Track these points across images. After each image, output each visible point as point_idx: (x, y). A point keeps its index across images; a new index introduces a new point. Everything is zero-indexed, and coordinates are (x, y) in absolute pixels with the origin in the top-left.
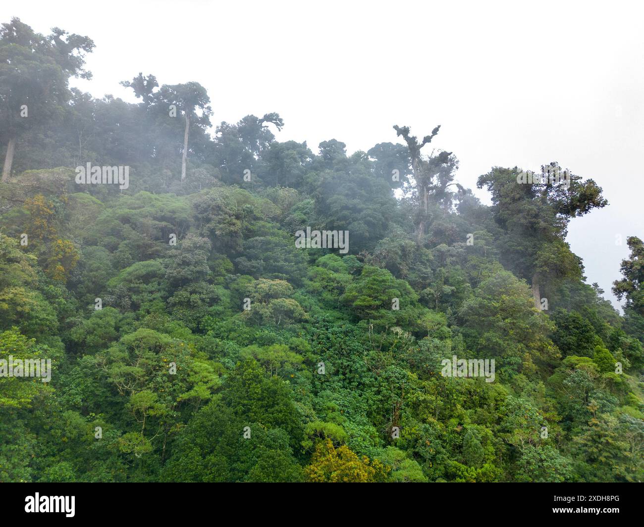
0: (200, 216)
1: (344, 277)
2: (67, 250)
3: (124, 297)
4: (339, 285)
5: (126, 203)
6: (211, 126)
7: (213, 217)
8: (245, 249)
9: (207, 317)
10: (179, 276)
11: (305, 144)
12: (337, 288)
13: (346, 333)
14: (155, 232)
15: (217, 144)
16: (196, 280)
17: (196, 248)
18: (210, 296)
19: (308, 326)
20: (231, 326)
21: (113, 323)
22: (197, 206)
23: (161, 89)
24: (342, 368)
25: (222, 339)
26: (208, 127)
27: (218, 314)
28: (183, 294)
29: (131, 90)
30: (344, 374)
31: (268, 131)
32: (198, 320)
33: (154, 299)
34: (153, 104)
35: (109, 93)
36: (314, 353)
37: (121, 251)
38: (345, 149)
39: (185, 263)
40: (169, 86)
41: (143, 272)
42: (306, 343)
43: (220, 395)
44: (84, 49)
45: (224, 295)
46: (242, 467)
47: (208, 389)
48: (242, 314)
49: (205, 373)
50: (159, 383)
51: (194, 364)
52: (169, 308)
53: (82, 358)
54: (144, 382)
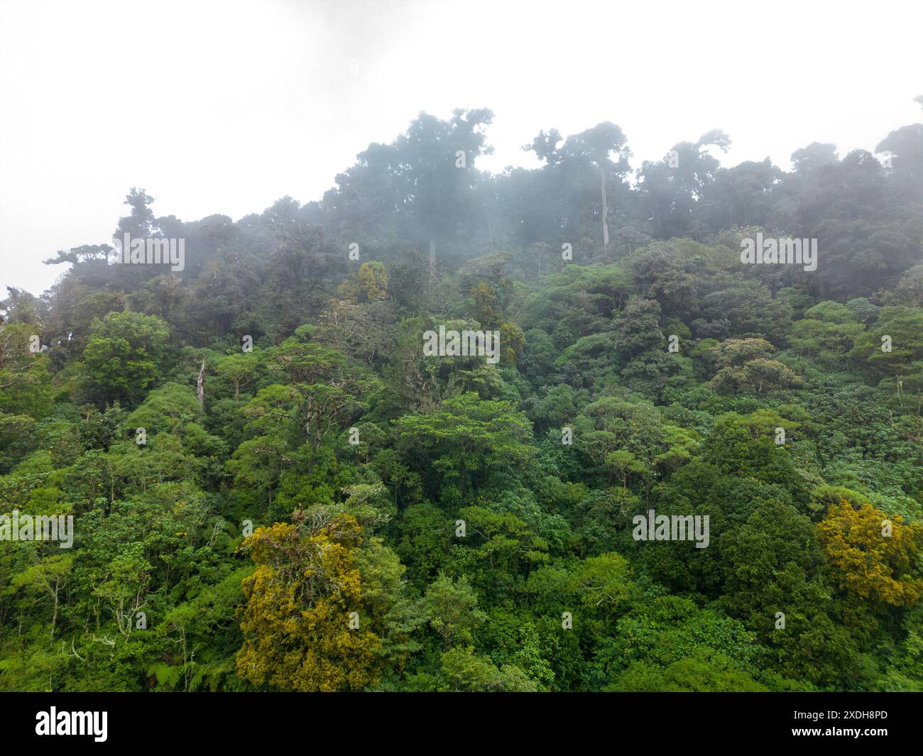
0: (642, 277)
1: (850, 327)
2: (513, 333)
3: (575, 374)
4: (844, 338)
5: (554, 280)
6: (631, 171)
7: (658, 274)
8: (702, 309)
9: (668, 388)
10: (629, 344)
11: (768, 162)
12: (842, 343)
13: (861, 397)
14: (591, 306)
15: (640, 192)
16: (649, 348)
17: (644, 312)
18: (668, 363)
19: (802, 393)
20: (698, 395)
21: (570, 398)
22: (637, 267)
23: (567, 142)
24: (859, 438)
25: (691, 409)
26: (628, 173)
27: (680, 384)
28: (638, 364)
29: (533, 152)
30: (863, 445)
32: (658, 392)
33: (606, 373)
34: (558, 163)
35: (508, 165)
36: (815, 421)
37: (561, 330)
38: (835, 153)
39: (636, 330)
40: (575, 136)
41: (590, 346)
42: (803, 410)
43: (700, 457)
44: (485, 122)
45: (684, 363)
46: (738, 516)
47: (687, 449)
48: (710, 383)
49: (680, 435)
50: (632, 445)
51: (665, 427)
52: (625, 381)
53: (549, 431)
54: (618, 445)
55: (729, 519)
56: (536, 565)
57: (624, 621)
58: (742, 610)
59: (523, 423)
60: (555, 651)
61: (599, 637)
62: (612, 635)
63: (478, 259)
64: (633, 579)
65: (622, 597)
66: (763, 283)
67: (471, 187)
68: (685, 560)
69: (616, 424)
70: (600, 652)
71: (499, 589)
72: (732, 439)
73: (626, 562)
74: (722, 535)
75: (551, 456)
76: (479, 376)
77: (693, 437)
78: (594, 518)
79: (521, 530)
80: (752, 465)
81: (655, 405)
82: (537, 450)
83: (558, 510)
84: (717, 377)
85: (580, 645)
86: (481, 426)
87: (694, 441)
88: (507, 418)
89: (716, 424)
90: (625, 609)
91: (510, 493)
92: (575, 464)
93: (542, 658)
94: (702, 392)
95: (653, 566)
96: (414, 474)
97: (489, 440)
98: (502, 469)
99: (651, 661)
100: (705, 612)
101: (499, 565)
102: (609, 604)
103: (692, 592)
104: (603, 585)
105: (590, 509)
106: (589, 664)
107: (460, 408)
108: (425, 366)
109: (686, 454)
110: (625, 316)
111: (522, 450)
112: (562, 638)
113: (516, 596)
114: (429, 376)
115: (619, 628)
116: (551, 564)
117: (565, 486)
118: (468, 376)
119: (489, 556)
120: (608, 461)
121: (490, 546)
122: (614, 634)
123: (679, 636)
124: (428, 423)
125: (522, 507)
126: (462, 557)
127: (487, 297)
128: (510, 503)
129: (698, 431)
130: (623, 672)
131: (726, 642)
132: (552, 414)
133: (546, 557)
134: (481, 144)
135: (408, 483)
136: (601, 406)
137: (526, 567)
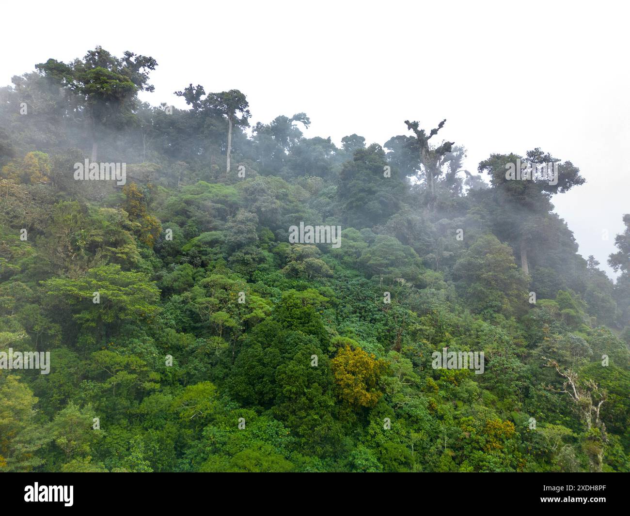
0: (249, 197)
1: (362, 244)
2: (154, 223)
3: (196, 257)
4: (357, 250)
5: (189, 190)
6: (249, 126)
7: (259, 197)
8: (283, 223)
9: (257, 272)
10: (236, 241)
11: (329, 140)
12: (356, 253)
13: (362, 285)
14: (213, 212)
15: (253, 142)
16: (248, 244)
17: (248, 221)
18: (259, 256)
19: (332, 280)
20: (275, 277)
21: (191, 274)
22: (246, 190)
23: (208, 97)
24: (358, 308)
25: (269, 286)
26: (247, 127)
27: (264, 270)
28: (239, 254)
29: (183, 98)
30: (360, 313)
31: (297, 129)
32: (250, 274)
33: (218, 258)
34: (201, 110)
35: (164, 102)
36: (337, 297)
37: (190, 226)
38: (364, 143)
39: (240, 232)
40: (214, 94)
41: (209, 239)
42: (331, 291)
43: (271, 317)
44: (149, 67)
45: (269, 256)
46: (289, 355)
47: (263, 312)
48: (283, 270)
49: (260, 302)
50: (229, 308)
51: (252, 297)
52: (229, 264)
53: (172, 297)
54: (220, 308)
55: (283, 358)
56: (149, 393)
57: (208, 429)
58: (284, 415)
59: (153, 290)
60: (155, 454)
61: (189, 441)
62: (199, 439)
63: (132, 165)
64: (218, 399)
65: (209, 412)
66: (319, 212)
67: (133, 111)
68: (253, 385)
69: (221, 293)
70: (188, 452)
71: (117, 412)
72: (291, 306)
73: (215, 387)
74: (278, 367)
75: (171, 314)
76: (122, 253)
77: (268, 304)
78: (196, 358)
79: (140, 367)
80: (301, 323)
81: (248, 282)
82: (161, 310)
83: (171, 352)
84: (287, 267)
85: (175, 447)
86: (120, 290)
87: (269, 307)
88: (141, 285)
89: (283, 297)
90: (210, 420)
91: (136, 340)
92: (188, 320)
93: (145, 459)
94: (277, 276)
95: (233, 390)
96: (56, 325)
97: (124, 301)
98: (133, 323)
99: (222, 454)
100: (262, 418)
101: (120, 394)
102: (199, 417)
103: (255, 405)
104: (196, 404)
105: (195, 351)
106: (180, 461)
107: (104, 276)
108: (77, 241)
109: (263, 315)
110: (235, 221)
111: (148, 309)
112: (162, 444)
113: (130, 417)
114: (79, 249)
115: (204, 433)
116: (161, 391)
117: (179, 335)
118: (113, 252)
119: (112, 388)
120: (212, 319)
121: (114, 380)
122: (200, 438)
123: (243, 435)
124: (74, 286)
125: (144, 350)
126: (90, 389)
127: (137, 195)
128: (135, 347)
129: (272, 300)
130: (203, 463)
131: (272, 436)
132: (176, 284)
133: (158, 386)
134: (144, 82)
135: (49, 332)
136: (211, 281)
137: (141, 395)
